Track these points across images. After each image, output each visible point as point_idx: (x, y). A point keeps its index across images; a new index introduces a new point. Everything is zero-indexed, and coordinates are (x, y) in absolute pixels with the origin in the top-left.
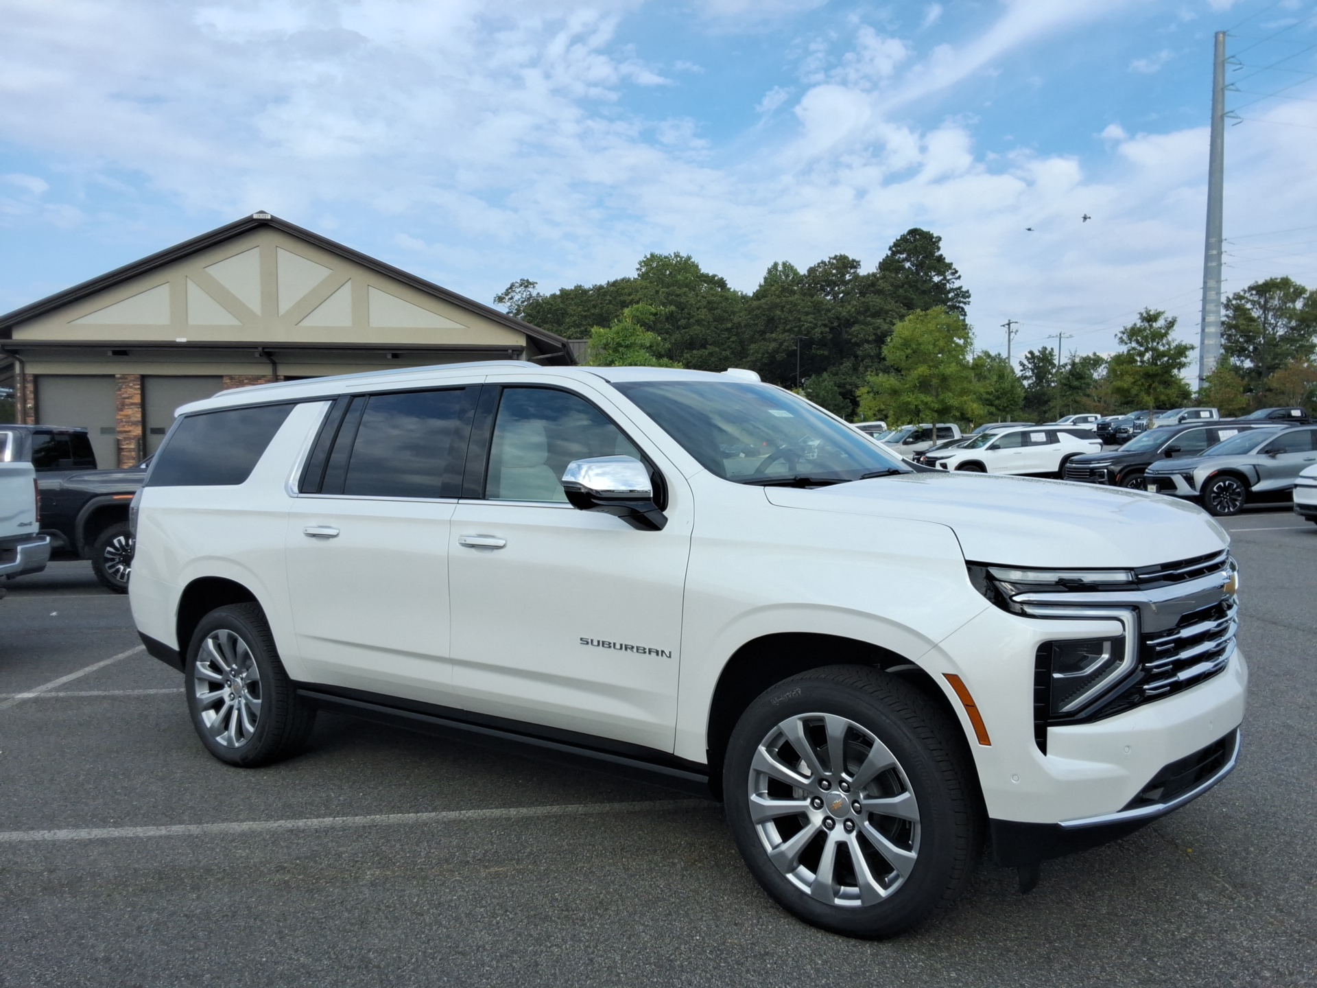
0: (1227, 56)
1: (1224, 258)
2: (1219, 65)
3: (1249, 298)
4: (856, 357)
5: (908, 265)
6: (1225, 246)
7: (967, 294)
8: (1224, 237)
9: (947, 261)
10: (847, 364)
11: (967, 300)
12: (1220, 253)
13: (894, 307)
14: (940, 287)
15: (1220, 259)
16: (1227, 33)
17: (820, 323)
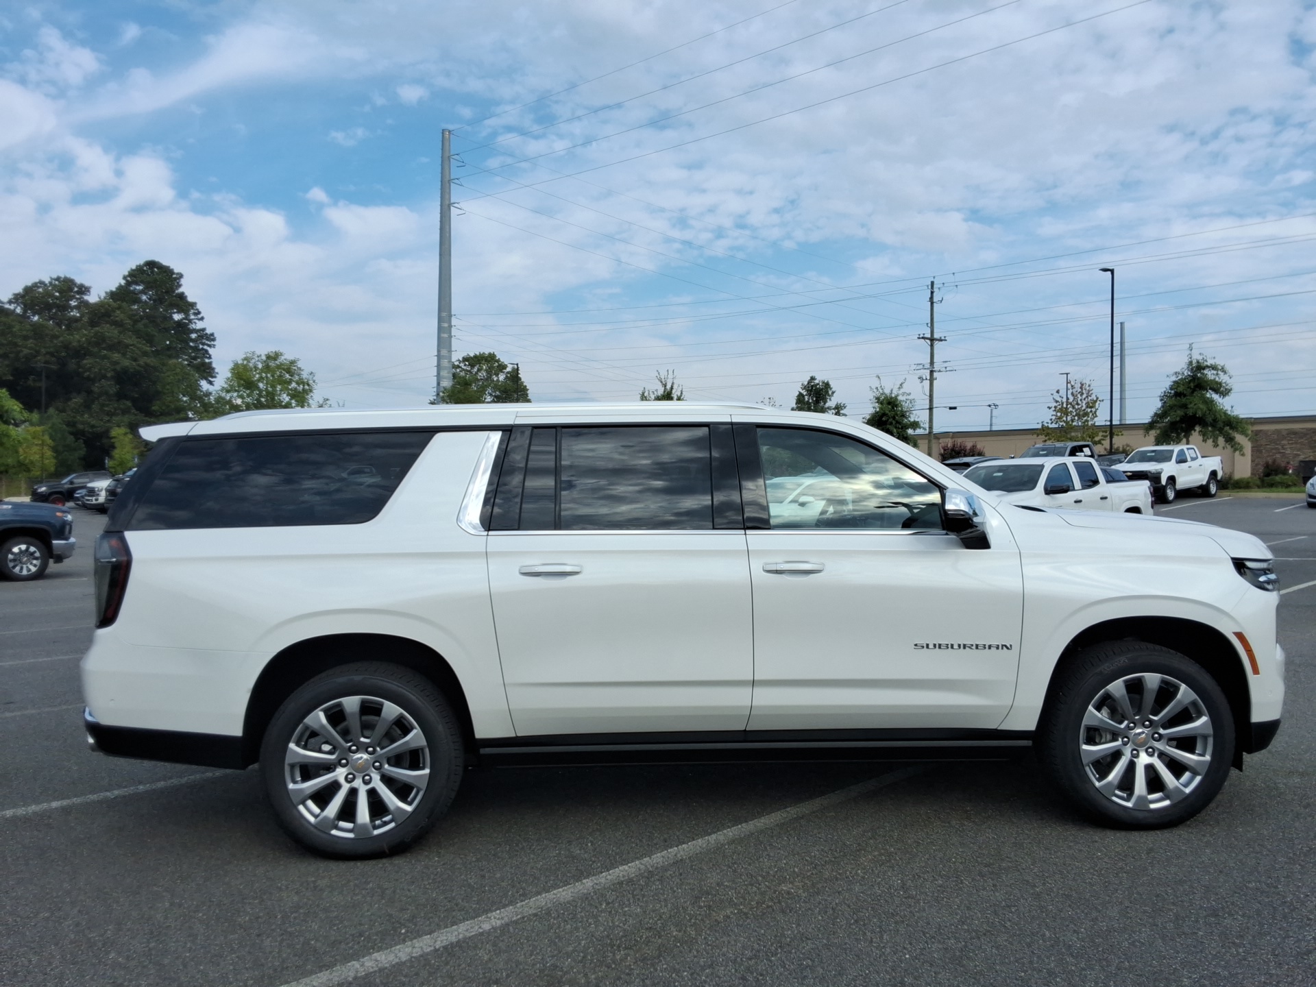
0: (452, 153)
1: (454, 331)
2: (445, 160)
3: (463, 367)
4: (89, 392)
5: (144, 297)
6: (454, 321)
7: (212, 337)
8: (453, 313)
9: (190, 299)
10: (77, 400)
11: (212, 343)
12: (450, 326)
13: (135, 342)
14: (183, 327)
15: (450, 332)
16: (452, 132)
17: (43, 351)
